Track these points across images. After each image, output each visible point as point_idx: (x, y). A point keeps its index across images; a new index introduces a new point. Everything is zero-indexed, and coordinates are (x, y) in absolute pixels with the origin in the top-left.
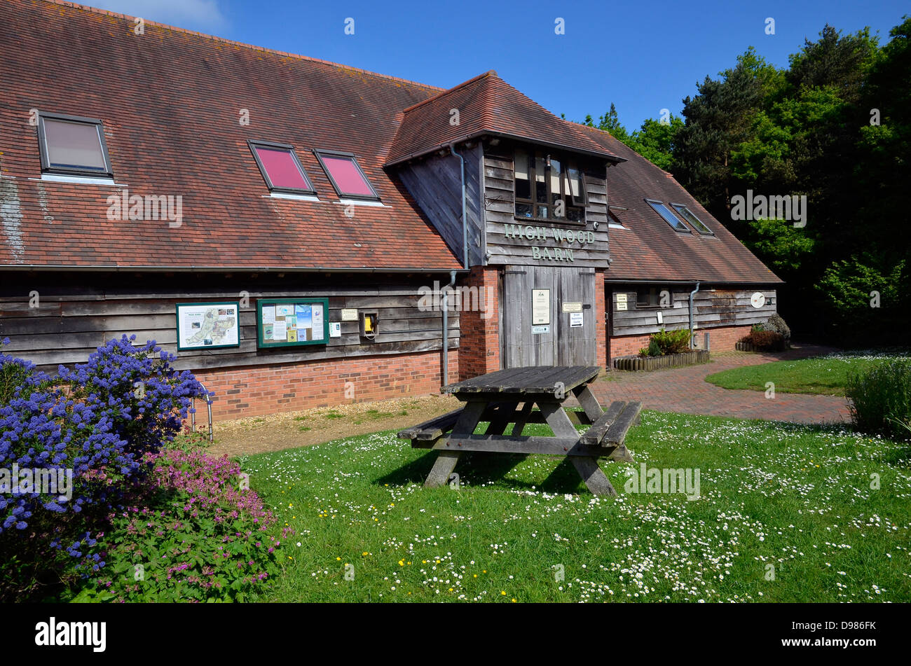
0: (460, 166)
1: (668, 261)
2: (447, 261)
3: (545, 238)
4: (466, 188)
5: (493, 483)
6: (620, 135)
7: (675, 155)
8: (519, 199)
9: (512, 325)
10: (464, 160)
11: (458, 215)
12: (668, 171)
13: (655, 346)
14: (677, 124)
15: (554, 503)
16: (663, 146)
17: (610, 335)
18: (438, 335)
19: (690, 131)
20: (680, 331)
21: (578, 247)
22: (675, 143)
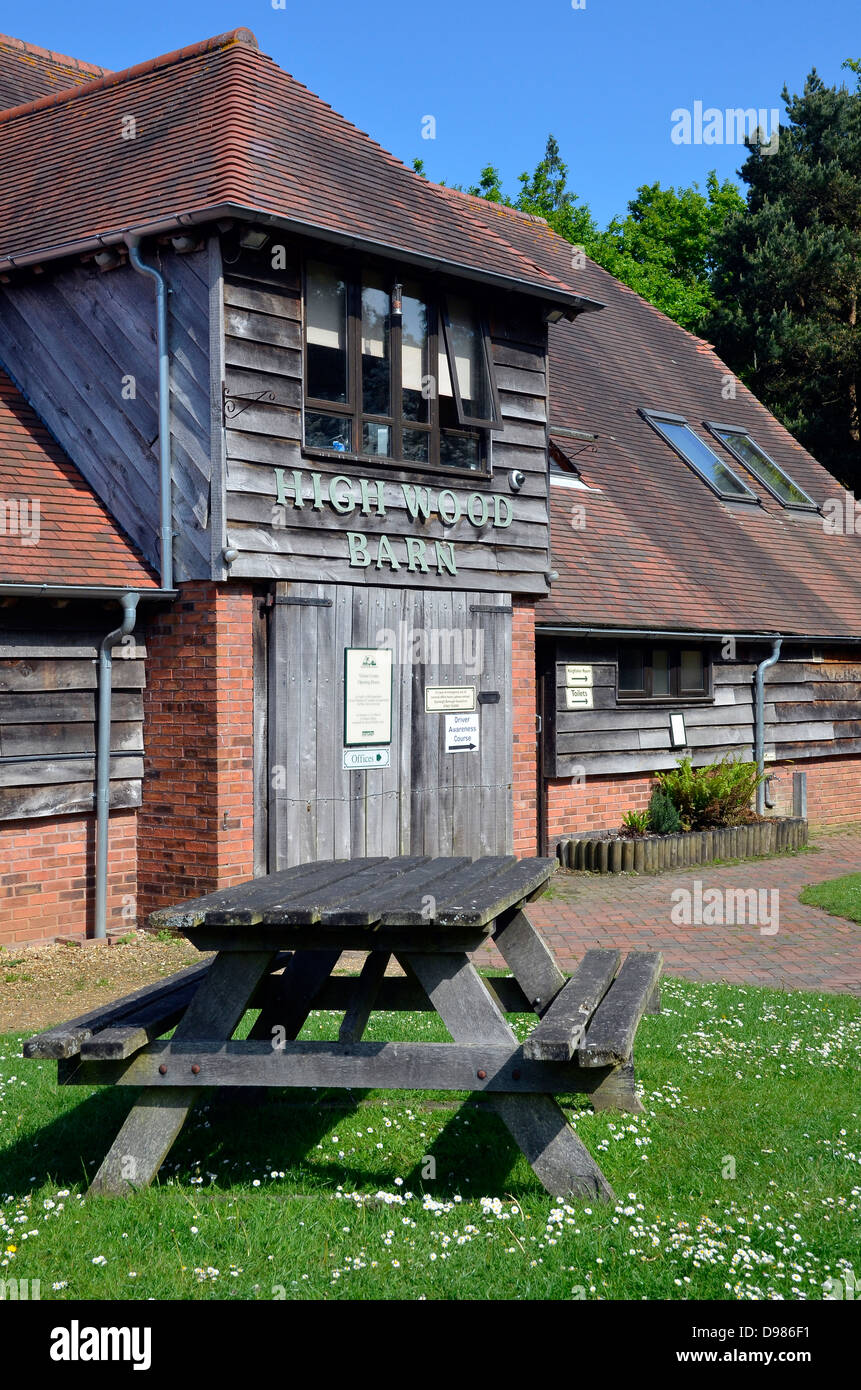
0: (154, 302)
1: (701, 579)
2: (112, 564)
3: (382, 511)
4: (171, 363)
5: (282, 1175)
6: (575, 229)
7: (719, 289)
8: (316, 401)
9: (291, 744)
10: (168, 285)
11: (147, 437)
12: (701, 334)
13: (666, 805)
14: (726, 203)
15: (455, 1222)
16: (685, 262)
17: (547, 777)
18: (83, 771)
19: (760, 226)
20: (731, 766)
21: (468, 535)
22: (717, 254)
